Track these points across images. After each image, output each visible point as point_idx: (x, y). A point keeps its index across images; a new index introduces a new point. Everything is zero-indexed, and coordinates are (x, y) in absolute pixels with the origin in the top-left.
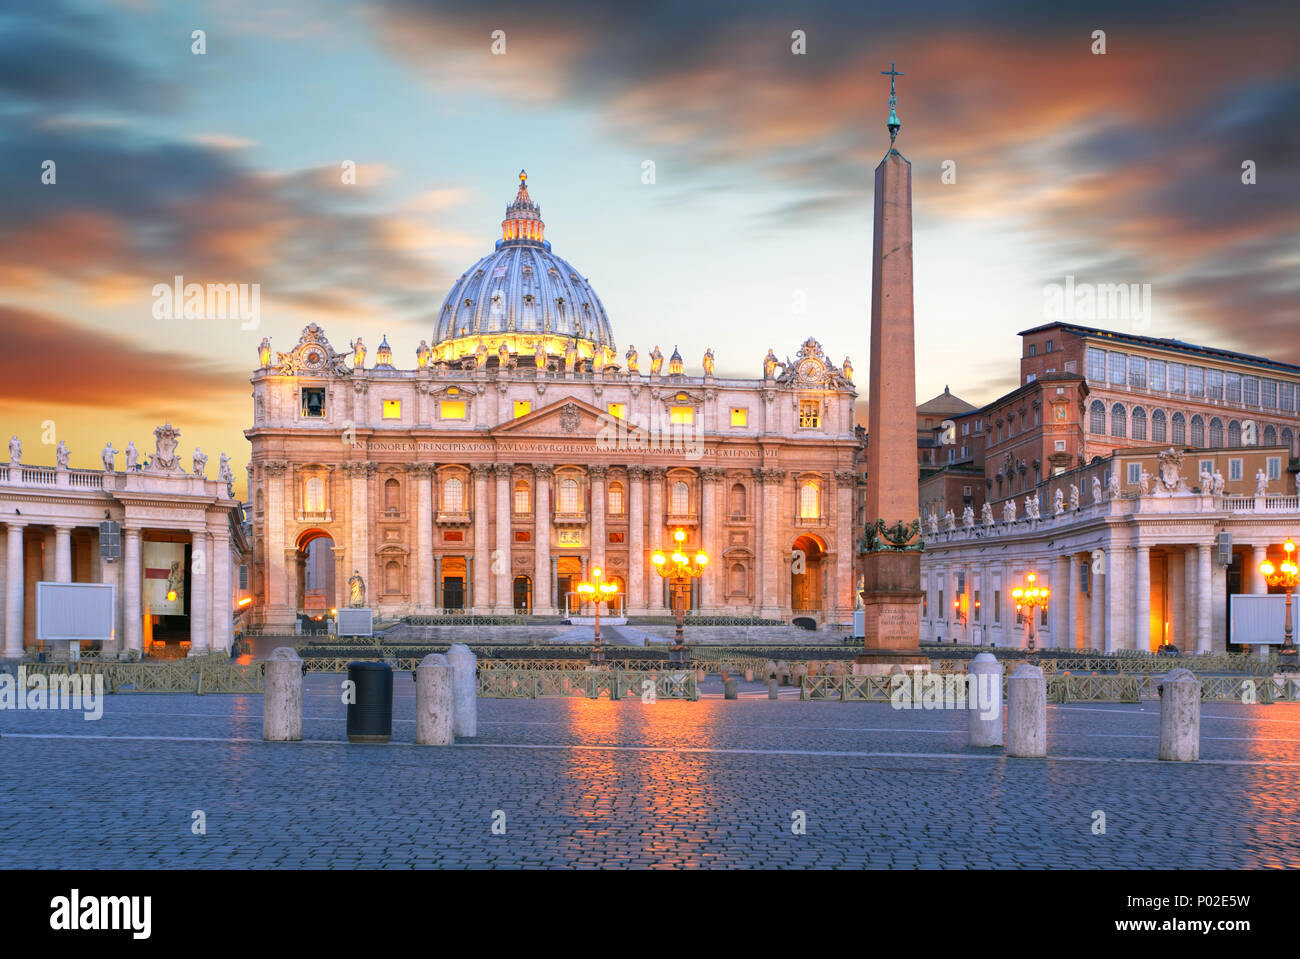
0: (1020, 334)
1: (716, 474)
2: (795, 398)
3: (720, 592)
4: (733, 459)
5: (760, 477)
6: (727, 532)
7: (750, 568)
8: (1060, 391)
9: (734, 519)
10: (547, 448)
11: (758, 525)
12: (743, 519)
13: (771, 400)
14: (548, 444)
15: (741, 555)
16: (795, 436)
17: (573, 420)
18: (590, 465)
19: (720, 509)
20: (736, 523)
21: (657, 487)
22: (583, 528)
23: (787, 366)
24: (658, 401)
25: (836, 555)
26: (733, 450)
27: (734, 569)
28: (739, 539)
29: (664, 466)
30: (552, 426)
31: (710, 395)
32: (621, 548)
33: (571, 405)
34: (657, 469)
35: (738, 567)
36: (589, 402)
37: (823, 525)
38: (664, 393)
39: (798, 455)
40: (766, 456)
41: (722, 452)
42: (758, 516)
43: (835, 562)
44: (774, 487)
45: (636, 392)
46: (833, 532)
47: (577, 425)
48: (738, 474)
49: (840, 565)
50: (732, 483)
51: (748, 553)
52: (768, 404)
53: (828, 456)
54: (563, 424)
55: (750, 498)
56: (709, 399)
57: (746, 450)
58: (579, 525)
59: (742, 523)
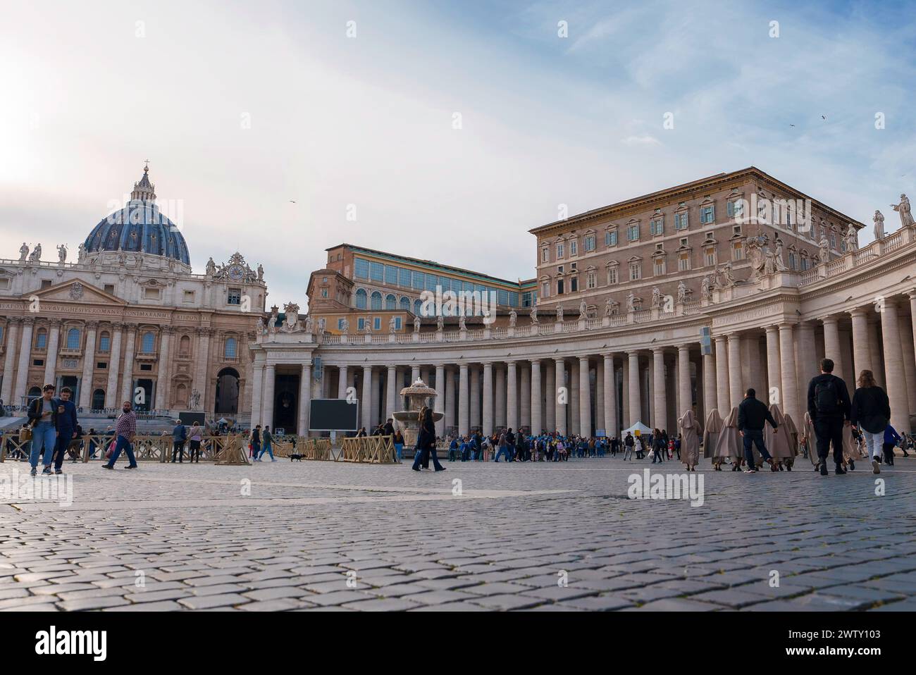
0: (326, 250)
1: (171, 329)
2: (225, 286)
3: (168, 401)
4: (182, 321)
5: (198, 332)
6: (175, 364)
7: (189, 387)
8: (325, 280)
9: (181, 357)
10: (60, 308)
11: (196, 361)
12: (187, 357)
13: (209, 287)
14: (60, 307)
15: (184, 379)
16: (223, 309)
17: (79, 292)
18: (86, 321)
19: (172, 351)
20: (182, 359)
21: (131, 335)
22: (80, 359)
23: (222, 268)
24: (137, 284)
25: (244, 380)
26: (183, 315)
27: (179, 387)
28: (183, 369)
29: (137, 323)
30: (64, 296)
31: (170, 282)
32: (104, 372)
33: (77, 283)
34: (132, 324)
35: (181, 386)
36: (91, 283)
37: (238, 362)
38: (141, 280)
39: (224, 320)
40: (202, 320)
41: (176, 316)
42: (196, 356)
43: (244, 385)
44: (207, 339)
45: (122, 278)
46: (244, 367)
47: (81, 295)
48: (186, 330)
49: (246, 387)
50: (181, 335)
51: (188, 378)
52: (207, 289)
53: (243, 322)
54: (72, 295)
55: (192, 345)
56: (170, 284)
57: (191, 316)
58: (76, 357)
59: (186, 359)
